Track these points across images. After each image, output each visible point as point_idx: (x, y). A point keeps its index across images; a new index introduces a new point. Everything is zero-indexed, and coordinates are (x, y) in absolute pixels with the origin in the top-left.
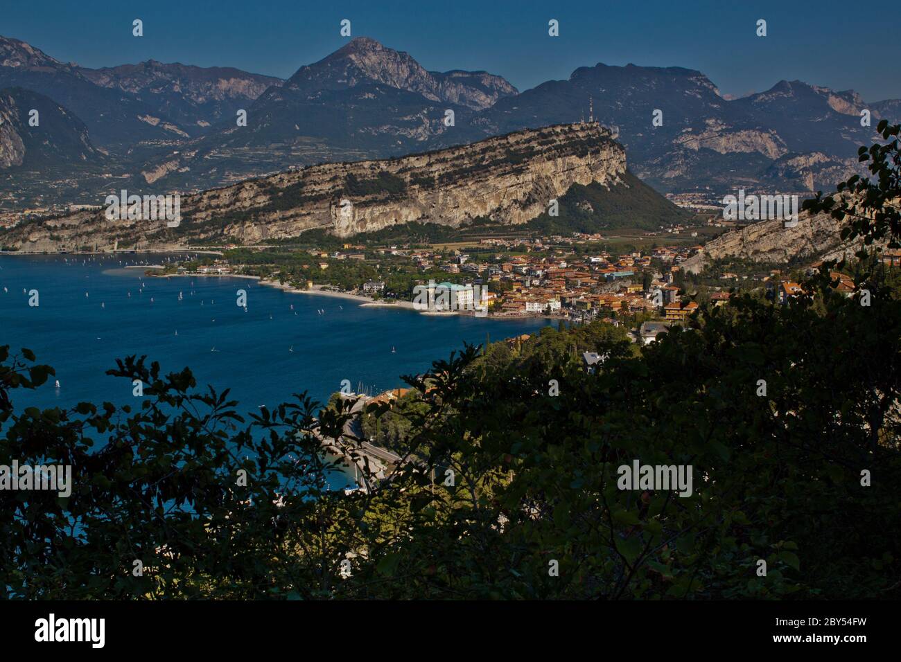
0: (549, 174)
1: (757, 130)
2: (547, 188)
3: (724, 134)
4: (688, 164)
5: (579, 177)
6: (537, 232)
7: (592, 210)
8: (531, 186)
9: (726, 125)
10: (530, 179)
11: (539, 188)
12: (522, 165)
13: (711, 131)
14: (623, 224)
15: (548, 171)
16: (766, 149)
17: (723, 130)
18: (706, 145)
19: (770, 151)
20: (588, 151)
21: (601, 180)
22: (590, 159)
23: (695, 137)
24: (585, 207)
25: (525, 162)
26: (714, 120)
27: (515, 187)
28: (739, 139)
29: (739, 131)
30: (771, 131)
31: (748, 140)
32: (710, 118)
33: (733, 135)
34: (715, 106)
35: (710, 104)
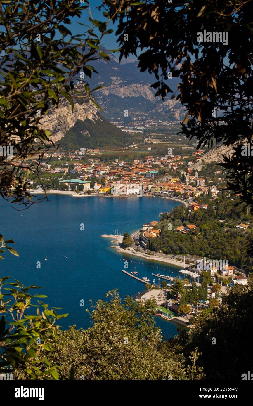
0: (65, 114)
1: (141, 83)
2: (64, 122)
3: (123, 86)
4: (105, 104)
5: (80, 116)
6: (62, 148)
7: (89, 135)
8: (56, 121)
9: (123, 80)
10: (56, 117)
11: (60, 122)
12: (51, 109)
13: (114, 83)
14: (107, 143)
15: (64, 112)
16: (146, 95)
17: (121, 83)
18: (113, 92)
19: (149, 96)
20: (83, 100)
21: (91, 117)
22: (85, 106)
23: (106, 87)
24: (86, 133)
25: (52, 107)
26: (115, 77)
27: (48, 122)
28: (131, 89)
29: (131, 84)
30: (148, 84)
31: (136, 89)
32: (114, 76)
33: (128, 86)
34: (115, 69)
35: (112, 67)
